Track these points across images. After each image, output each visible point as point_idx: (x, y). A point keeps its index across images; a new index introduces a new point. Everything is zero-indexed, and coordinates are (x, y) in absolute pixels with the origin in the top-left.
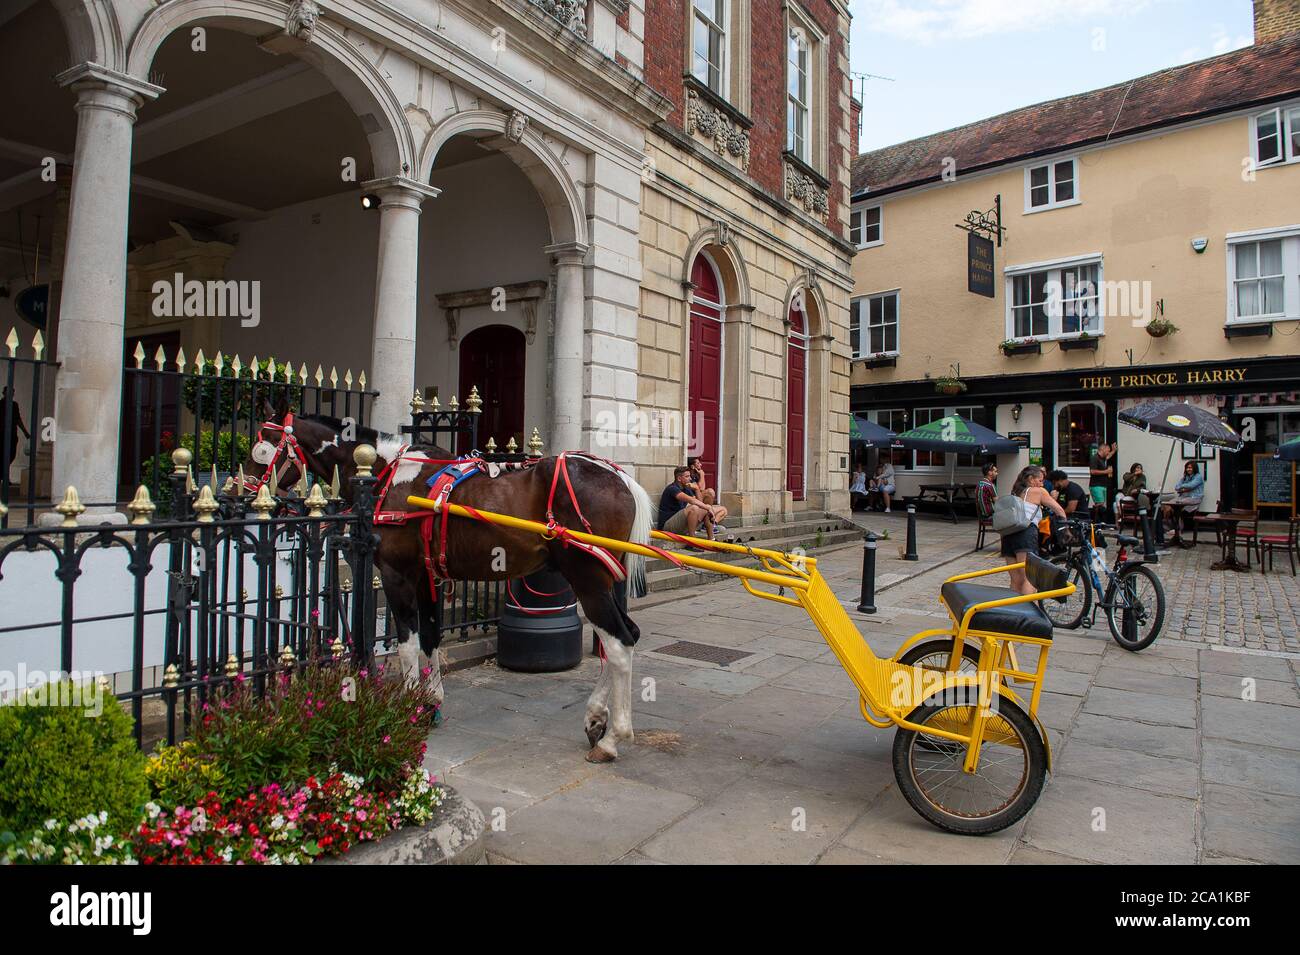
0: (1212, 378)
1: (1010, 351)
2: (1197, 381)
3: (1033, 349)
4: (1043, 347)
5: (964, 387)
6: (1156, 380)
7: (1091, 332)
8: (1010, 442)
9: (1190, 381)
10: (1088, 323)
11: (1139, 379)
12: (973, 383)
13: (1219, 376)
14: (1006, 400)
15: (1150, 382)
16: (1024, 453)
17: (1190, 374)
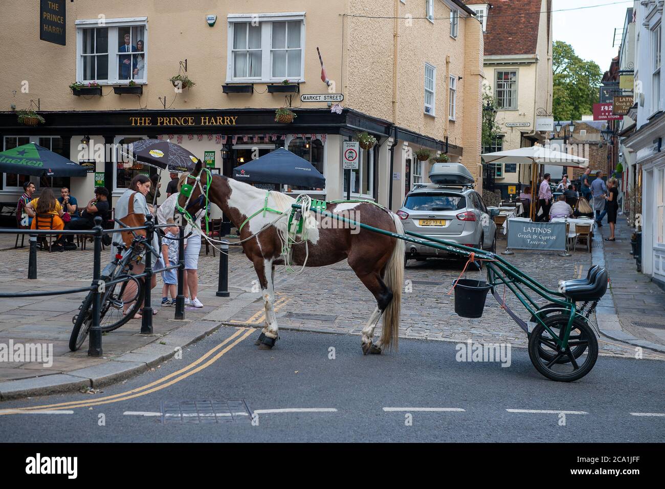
0: (216, 123)
1: (79, 92)
2: (207, 124)
3: (96, 91)
4: (104, 90)
5: (43, 120)
6: (181, 122)
7: (137, 81)
8: (81, 168)
9: (203, 124)
10: (137, 74)
11: (170, 120)
12: (51, 117)
13: (220, 121)
14: (78, 132)
15: (177, 123)
16: (91, 176)
17: (203, 118)
